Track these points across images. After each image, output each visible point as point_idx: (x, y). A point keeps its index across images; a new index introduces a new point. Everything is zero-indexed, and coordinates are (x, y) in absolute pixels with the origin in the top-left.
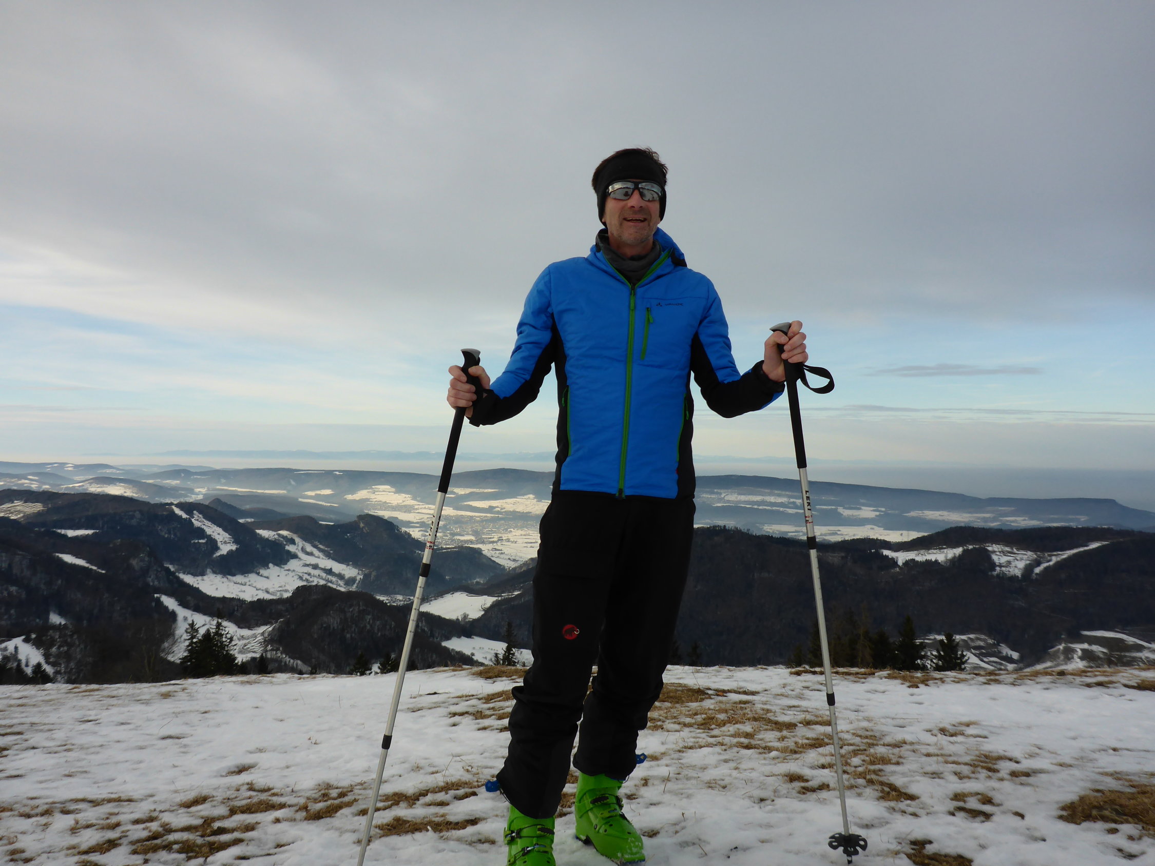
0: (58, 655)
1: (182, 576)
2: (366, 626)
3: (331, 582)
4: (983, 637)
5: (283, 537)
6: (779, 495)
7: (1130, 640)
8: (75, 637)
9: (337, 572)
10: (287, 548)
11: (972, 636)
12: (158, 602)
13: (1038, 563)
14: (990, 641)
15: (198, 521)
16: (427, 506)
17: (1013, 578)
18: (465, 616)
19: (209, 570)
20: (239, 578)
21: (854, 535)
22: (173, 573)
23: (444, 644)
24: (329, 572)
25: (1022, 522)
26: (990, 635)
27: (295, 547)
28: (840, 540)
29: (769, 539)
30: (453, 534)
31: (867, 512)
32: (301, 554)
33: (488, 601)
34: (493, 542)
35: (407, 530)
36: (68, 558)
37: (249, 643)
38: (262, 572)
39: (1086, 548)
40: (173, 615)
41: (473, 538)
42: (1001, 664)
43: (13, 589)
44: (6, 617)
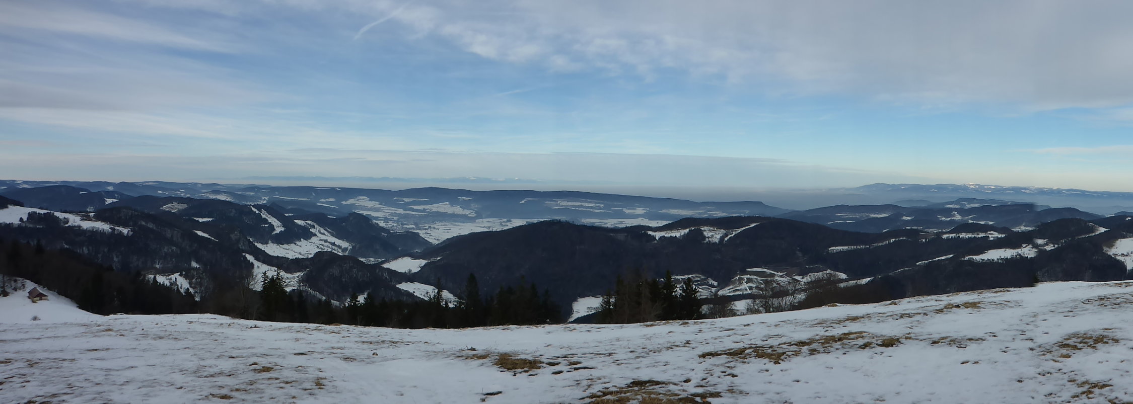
0: (196, 283)
1: (256, 244)
2: (353, 275)
3: (334, 250)
4: (699, 275)
5: (308, 224)
6: (590, 202)
7: (769, 272)
8: (204, 274)
9: (338, 244)
10: (311, 230)
11: (693, 275)
12: (245, 257)
13: (726, 235)
14: (703, 277)
15: (264, 215)
16: (388, 208)
17: (715, 243)
18: (410, 271)
19: (270, 242)
20: (285, 246)
21: (632, 224)
22: (252, 242)
23: (397, 286)
24: (333, 244)
25: (719, 214)
26: (702, 274)
27: (315, 230)
28: (624, 227)
29: (584, 227)
30: (403, 224)
31: (640, 211)
32: (318, 234)
33: (423, 262)
34: (426, 229)
35: (376, 222)
36: (200, 233)
37: (291, 281)
38: (297, 243)
39: (749, 227)
40: (252, 265)
41: (414, 227)
42: (709, 289)
43: (174, 248)
44: (171, 262)
